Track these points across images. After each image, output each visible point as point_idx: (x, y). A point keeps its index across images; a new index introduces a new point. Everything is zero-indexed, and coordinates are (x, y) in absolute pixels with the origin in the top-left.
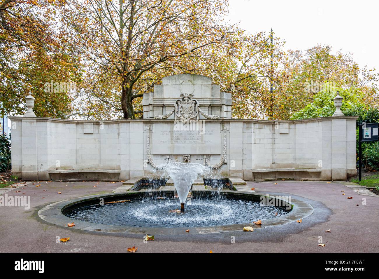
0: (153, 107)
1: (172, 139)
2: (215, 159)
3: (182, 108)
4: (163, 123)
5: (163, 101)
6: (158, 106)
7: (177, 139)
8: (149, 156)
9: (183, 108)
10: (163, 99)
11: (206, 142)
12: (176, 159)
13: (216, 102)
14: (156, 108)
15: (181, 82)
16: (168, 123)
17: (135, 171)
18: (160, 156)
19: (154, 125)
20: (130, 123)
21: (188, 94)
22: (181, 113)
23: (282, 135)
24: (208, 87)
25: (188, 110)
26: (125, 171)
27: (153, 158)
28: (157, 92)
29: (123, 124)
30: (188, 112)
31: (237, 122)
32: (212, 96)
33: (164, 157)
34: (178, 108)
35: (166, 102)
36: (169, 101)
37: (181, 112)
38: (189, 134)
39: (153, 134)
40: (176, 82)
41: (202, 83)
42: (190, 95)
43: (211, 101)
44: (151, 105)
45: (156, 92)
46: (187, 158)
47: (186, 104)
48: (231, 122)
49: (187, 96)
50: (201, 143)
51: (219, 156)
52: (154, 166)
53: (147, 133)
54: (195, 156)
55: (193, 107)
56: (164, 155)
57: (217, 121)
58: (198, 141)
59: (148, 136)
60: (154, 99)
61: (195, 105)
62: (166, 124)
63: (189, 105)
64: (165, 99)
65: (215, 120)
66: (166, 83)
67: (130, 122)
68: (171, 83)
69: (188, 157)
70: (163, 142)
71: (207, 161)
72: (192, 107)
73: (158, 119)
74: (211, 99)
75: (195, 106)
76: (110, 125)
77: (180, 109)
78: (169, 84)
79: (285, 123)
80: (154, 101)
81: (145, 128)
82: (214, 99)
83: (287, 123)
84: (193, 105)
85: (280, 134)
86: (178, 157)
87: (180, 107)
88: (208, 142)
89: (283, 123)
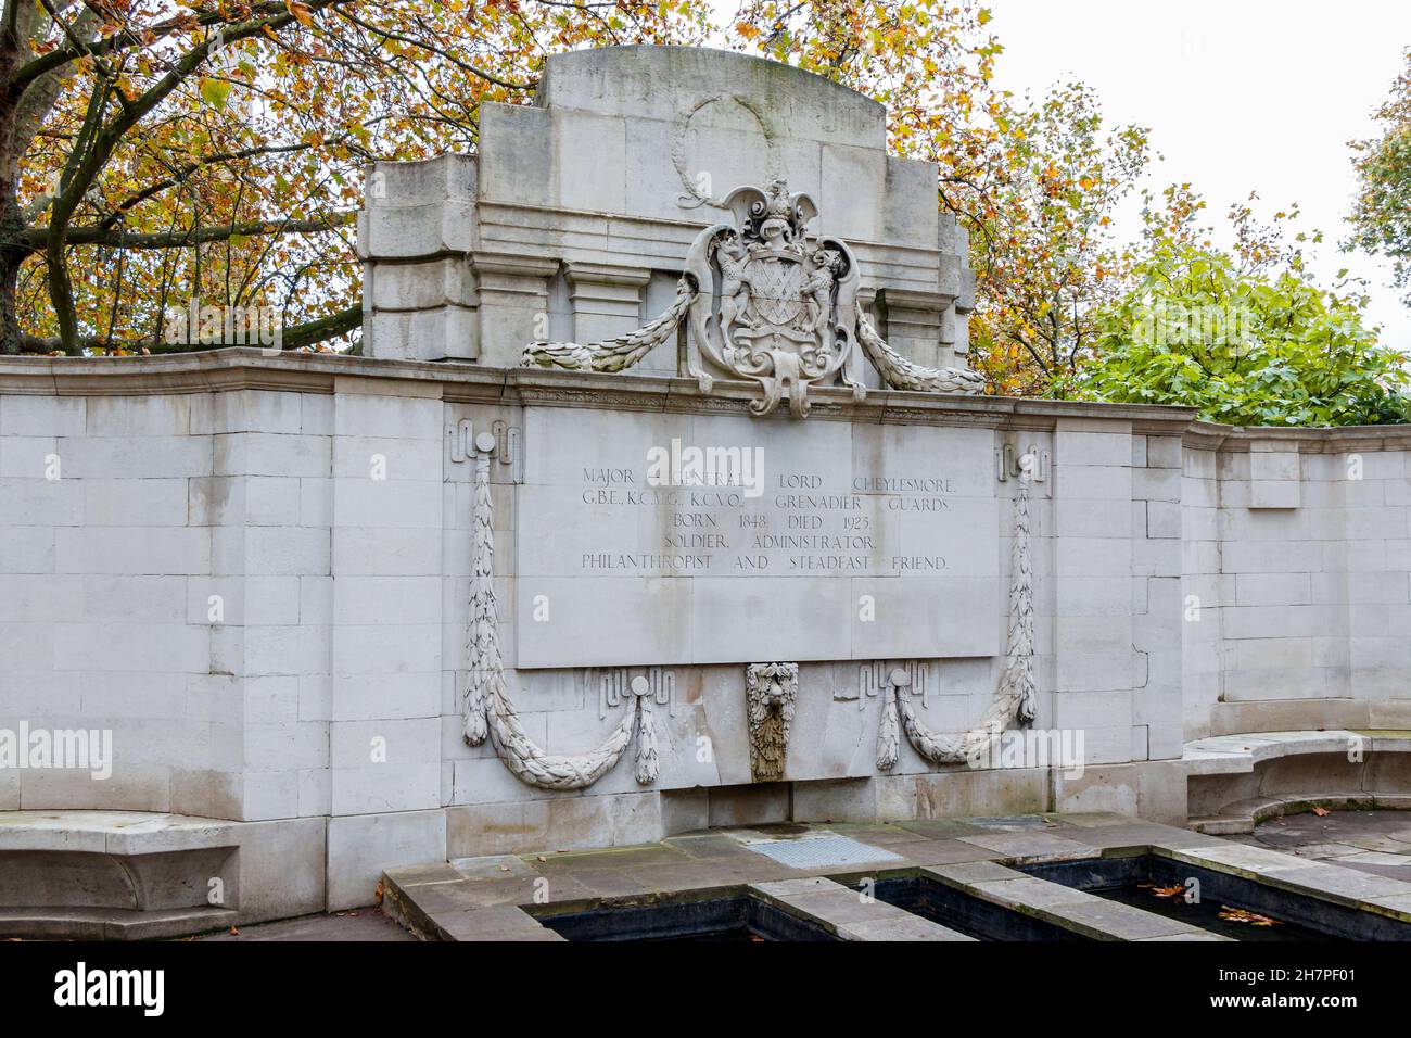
0: (476, 274)
1: (669, 542)
2: (960, 688)
3: (743, 298)
4: (605, 406)
5: (552, 238)
6: (515, 274)
7: (708, 543)
8: (492, 679)
9: (751, 298)
10: (555, 222)
11: (904, 564)
12: (692, 699)
13: (912, 274)
14: (497, 284)
15: (687, 104)
16: (640, 409)
17: (376, 817)
18: (571, 679)
19: (535, 418)
20: (331, 391)
21: (794, 194)
22: (740, 332)
23: (1261, 516)
24: (862, 163)
25: (786, 312)
26: (281, 825)
27: (519, 695)
28: (508, 158)
29: (267, 398)
30: (787, 332)
31: (1097, 426)
32: (889, 230)
33: (606, 688)
34: (718, 297)
35: (580, 248)
36: (601, 243)
37: (735, 324)
38: (790, 502)
39: (526, 498)
40: (647, 95)
41: (827, 129)
42: (804, 200)
43: (883, 270)
44: (459, 256)
45: (499, 156)
46: (776, 689)
47: (778, 269)
48: (1060, 424)
49: (782, 204)
50: (871, 571)
51: (984, 666)
52: (530, 764)
53: (475, 483)
54: (827, 674)
55: (825, 295)
56: (604, 670)
57: (980, 407)
58: (854, 553)
59: (485, 512)
60: (486, 215)
61: (835, 278)
62: (629, 417)
63: (795, 280)
64: (573, 225)
65: (973, 400)
66: (576, 100)
67: (339, 384)
68: (608, 106)
69: (786, 683)
70: (604, 561)
71: (909, 710)
72: (813, 294)
73: (571, 371)
74: (881, 256)
75: (835, 289)
76: (104, 403)
77: (730, 307)
78: (595, 105)
79: (1280, 446)
80: (485, 231)
81: (462, 446)
82: (904, 258)
83: (1290, 446)
84: (824, 277)
85: (1248, 515)
86: (709, 679)
87: (730, 285)
88: (916, 564)
89: (1268, 446)
